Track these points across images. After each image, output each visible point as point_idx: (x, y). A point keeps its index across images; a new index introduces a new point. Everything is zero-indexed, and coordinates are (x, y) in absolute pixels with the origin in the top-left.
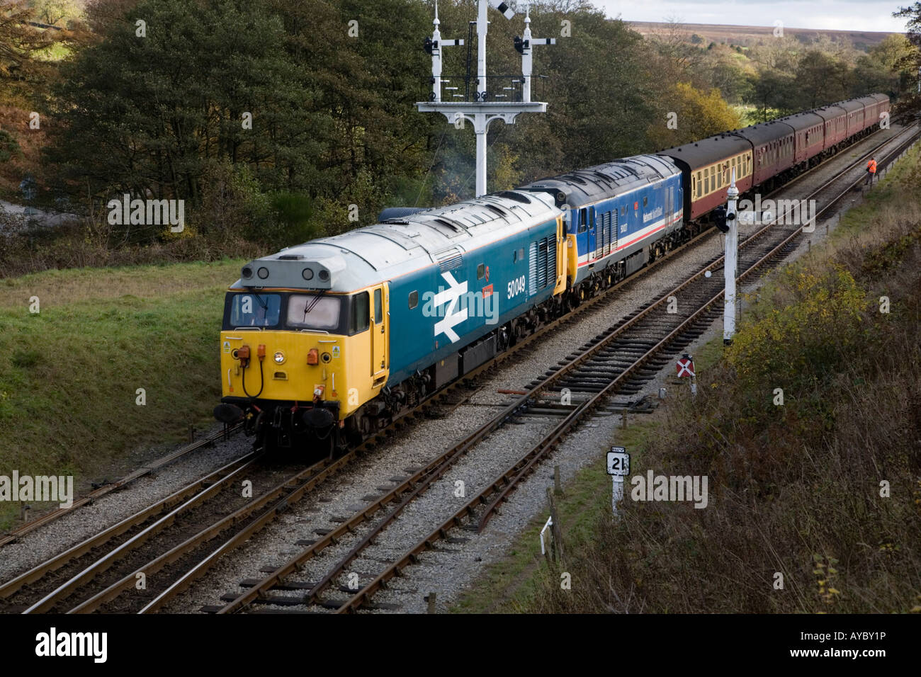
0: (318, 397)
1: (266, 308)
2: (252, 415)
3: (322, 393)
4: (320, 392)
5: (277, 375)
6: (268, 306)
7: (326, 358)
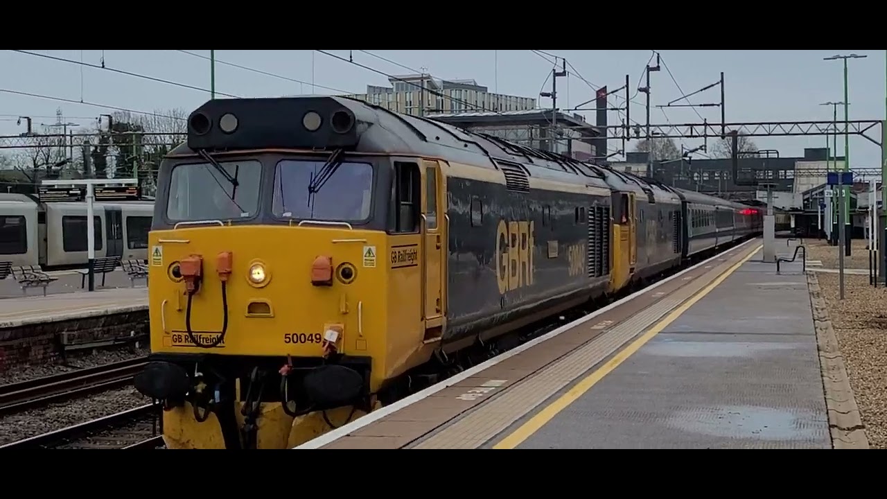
0: (331, 346)
1: (235, 183)
2: (204, 385)
3: (339, 339)
4: (334, 339)
5: (253, 307)
6: (239, 179)
7: (347, 274)
